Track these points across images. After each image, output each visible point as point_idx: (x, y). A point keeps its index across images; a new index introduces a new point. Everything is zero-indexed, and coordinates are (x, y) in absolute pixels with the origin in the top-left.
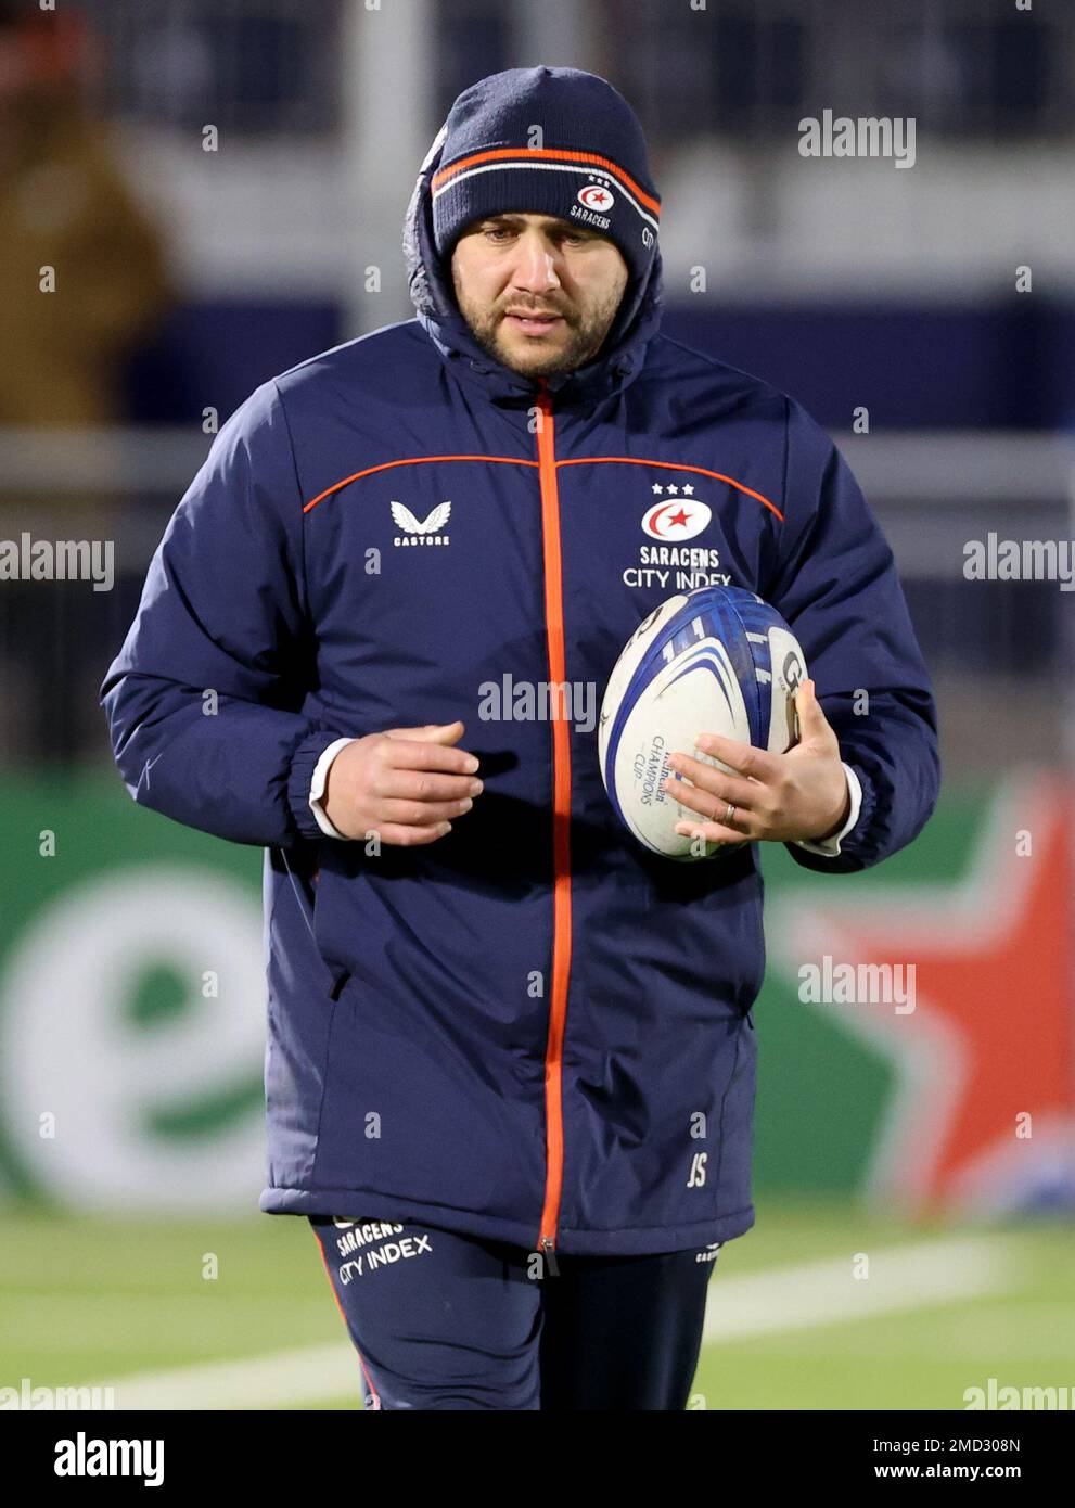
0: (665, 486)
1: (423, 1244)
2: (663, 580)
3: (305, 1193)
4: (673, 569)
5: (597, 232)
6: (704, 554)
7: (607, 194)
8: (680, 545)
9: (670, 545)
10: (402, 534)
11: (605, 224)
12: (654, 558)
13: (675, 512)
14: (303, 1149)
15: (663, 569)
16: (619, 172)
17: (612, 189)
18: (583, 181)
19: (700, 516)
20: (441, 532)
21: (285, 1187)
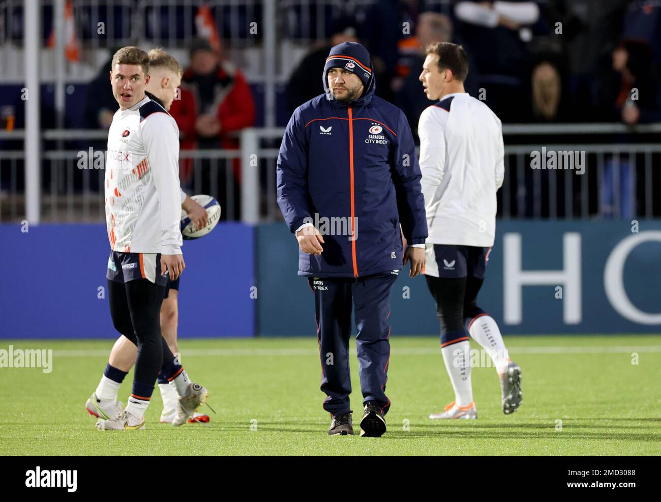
0: (374, 123)
1: (326, 288)
2: (373, 141)
3: (311, 274)
4: (376, 139)
5: (351, 72)
6: (381, 136)
7: (353, 64)
8: (377, 135)
9: (375, 135)
10: (322, 132)
11: (353, 70)
12: (372, 137)
13: (376, 128)
14: (307, 264)
15: (373, 139)
16: (356, 61)
17: (354, 64)
18: (348, 62)
19: (380, 129)
20: (330, 132)
21: (303, 271)
